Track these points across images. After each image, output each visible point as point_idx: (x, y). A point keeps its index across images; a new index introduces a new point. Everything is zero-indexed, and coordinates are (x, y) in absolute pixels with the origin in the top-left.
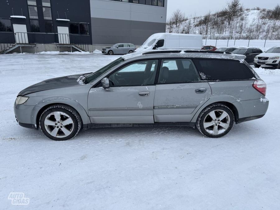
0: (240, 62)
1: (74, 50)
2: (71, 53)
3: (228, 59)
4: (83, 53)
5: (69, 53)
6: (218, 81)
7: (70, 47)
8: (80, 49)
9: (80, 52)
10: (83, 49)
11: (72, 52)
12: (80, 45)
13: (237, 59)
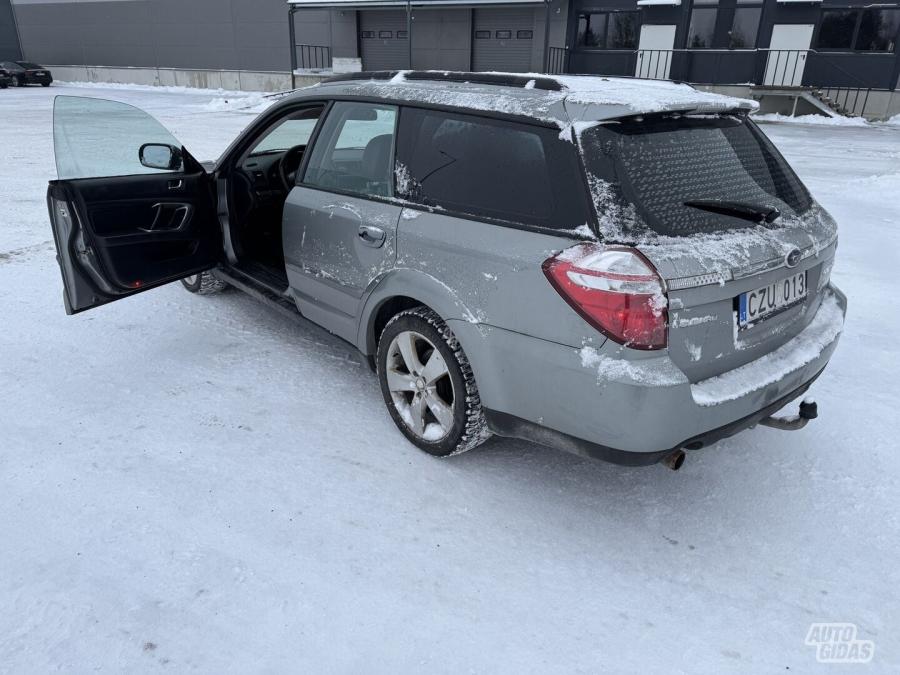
0: (562, 135)
1: (807, 109)
2: (791, 119)
3: (512, 115)
4: (837, 120)
5: (784, 118)
6: (436, 212)
7: (791, 99)
8: (831, 106)
9: (826, 115)
10: (842, 106)
11: (795, 116)
12: (833, 93)
13: (551, 119)
